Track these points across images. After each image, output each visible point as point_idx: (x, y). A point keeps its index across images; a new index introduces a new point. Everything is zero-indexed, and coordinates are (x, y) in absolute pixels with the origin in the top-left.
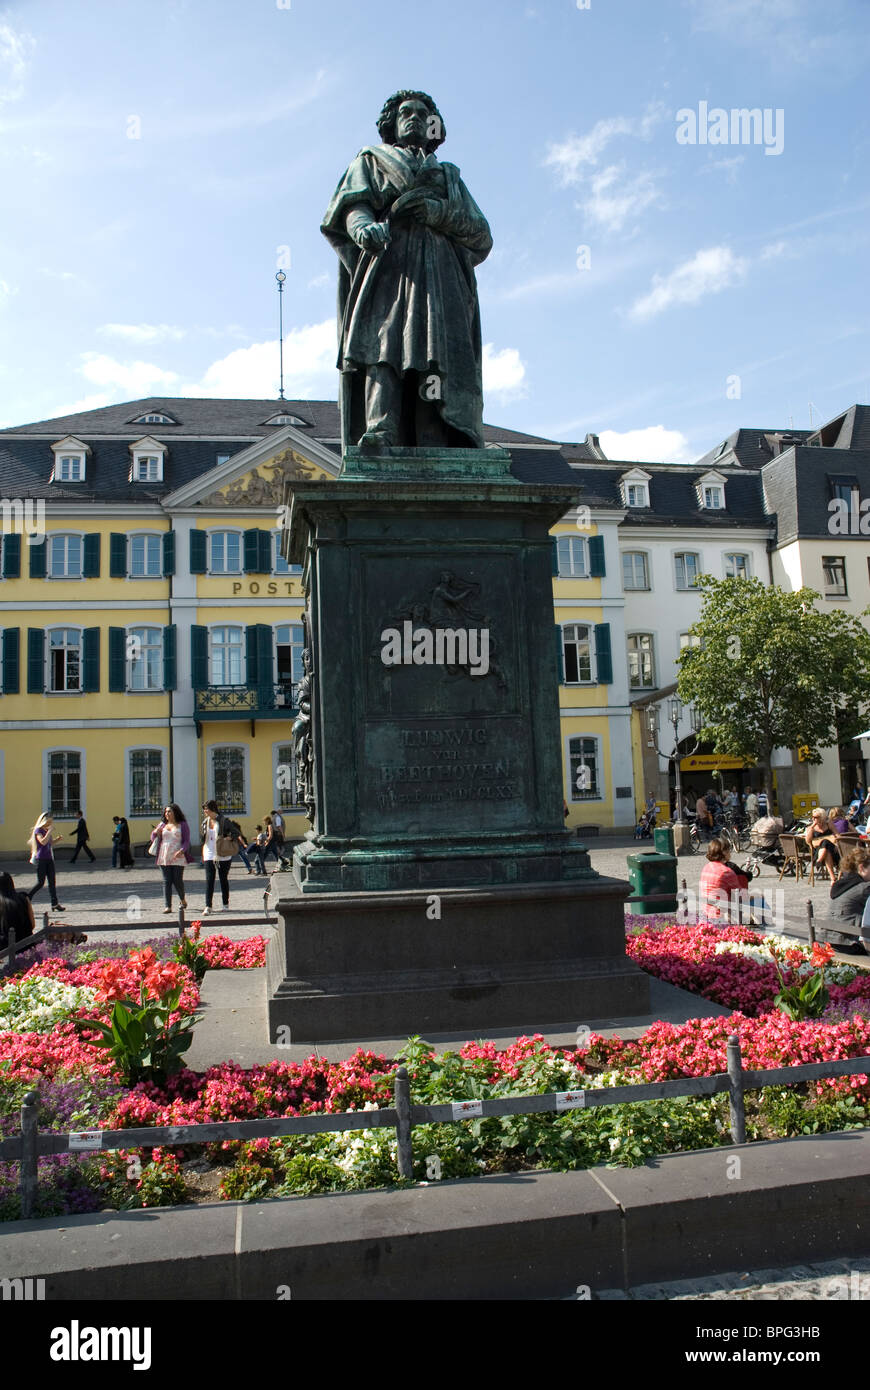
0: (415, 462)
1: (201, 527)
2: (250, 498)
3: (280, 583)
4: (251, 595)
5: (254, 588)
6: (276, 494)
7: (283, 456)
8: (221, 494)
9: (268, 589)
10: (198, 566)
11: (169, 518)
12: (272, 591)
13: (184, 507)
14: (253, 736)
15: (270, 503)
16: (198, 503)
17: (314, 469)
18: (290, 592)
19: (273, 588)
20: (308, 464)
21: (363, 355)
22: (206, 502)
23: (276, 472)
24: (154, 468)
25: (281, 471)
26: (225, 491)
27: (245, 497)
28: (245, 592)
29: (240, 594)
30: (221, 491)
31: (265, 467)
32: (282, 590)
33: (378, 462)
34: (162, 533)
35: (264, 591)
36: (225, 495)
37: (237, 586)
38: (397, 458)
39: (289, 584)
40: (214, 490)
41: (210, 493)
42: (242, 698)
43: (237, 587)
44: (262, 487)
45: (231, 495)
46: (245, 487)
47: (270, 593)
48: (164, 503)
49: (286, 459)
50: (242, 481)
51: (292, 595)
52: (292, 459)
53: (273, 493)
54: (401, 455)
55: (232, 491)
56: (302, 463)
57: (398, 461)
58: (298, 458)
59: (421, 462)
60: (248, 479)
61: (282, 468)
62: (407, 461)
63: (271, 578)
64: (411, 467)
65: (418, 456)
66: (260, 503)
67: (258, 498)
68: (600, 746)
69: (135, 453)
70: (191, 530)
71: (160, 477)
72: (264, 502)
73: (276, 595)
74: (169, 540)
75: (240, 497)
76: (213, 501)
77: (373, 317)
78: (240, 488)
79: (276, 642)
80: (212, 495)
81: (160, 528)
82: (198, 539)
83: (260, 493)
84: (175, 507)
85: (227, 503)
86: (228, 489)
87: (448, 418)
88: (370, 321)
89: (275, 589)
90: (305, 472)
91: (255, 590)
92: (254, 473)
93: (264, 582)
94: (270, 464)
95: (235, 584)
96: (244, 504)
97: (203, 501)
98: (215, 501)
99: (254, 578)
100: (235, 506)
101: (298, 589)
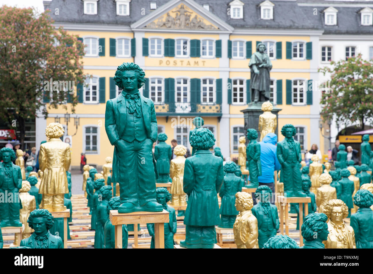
1: (147, 37)
2: (166, 25)
3: (178, 61)
4: (167, 65)
10: (145, 53)
11: (133, 32)
13: (139, 28)
14: (167, 122)
16: (146, 27)
17: (192, 13)
18: (182, 65)
19: (175, 62)
22: (149, 26)
23: (177, 14)
24: (126, 9)
26: (156, 22)
27: (164, 24)
28: (164, 64)
29: (162, 65)
30: (154, 22)
32: (179, 64)
34: (130, 39)
35: (172, 64)
36: (156, 24)
39: (182, 61)
40: (152, 21)
41: (151, 23)
42: (164, 108)
43: (161, 62)
44: (171, 20)
47: (174, 65)
48: (132, 26)
49: (181, 8)
50: (163, 18)
52: (183, 8)
53: (176, 23)
55: (159, 22)
61: (179, 12)
63: (175, 59)
66: (170, 27)
67: (169, 25)
68: (306, 130)
69: (117, 2)
70: (143, 38)
71: (128, 14)
74: (133, 41)
75: (162, 24)
78: (162, 20)
79: (176, 85)
81: (130, 37)
82: (145, 42)
83: (171, 23)
84: (137, 28)
85: (157, 27)
89: (176, 63)
91: (168, 63)
92: (168, 15)
93: (171, 60)
95: (160, 61)
96: (164, 27)
97: (147, 26)
98: (152, 26)
99: (168, 58)
100: (161, 28)
101: (185, 63)
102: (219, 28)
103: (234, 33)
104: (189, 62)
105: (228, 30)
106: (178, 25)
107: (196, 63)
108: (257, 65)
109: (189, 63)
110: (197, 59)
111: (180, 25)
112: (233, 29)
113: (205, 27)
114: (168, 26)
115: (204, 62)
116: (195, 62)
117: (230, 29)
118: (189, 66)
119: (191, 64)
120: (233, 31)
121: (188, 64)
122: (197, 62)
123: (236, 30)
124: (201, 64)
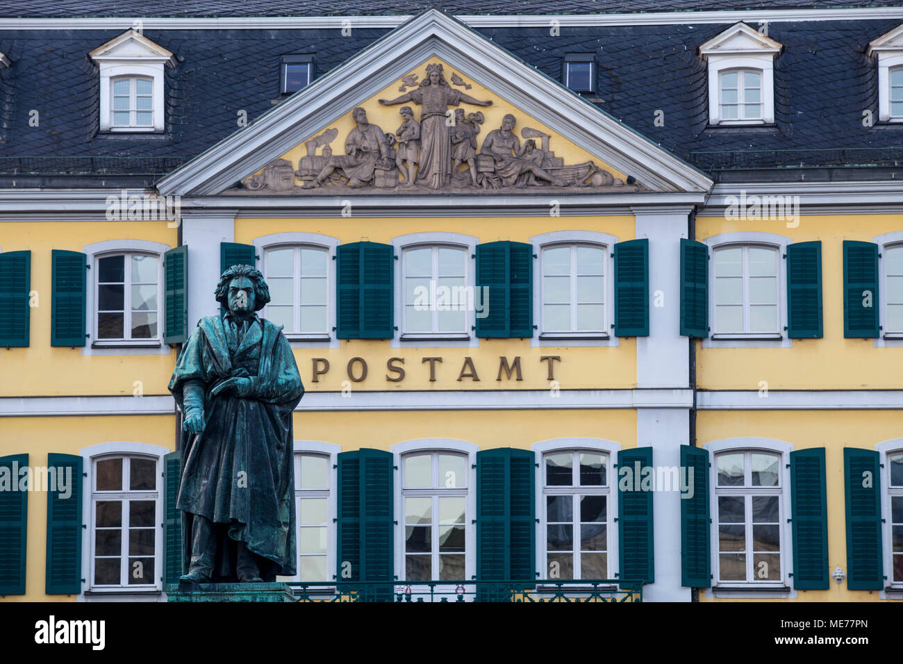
0: (216, 595)
1: (244, 239)
2: (347, 172)
3: (413, 359)
4: (350, 385)
5: (358, 370)
6: (404, 161)
7: (421, 74)
8: (287, 165)
9: (385, 371)
12: (396, 376)
15: (391, 182)
16: (239, 185)
17: (489, 103)
18: (433, 380)
19: (395, 368)
20: (477, 93)
21: (189, 506)
22: (255, 184)
23: (407, 113)
24: (146, 98)
25: (417, 110)
26: (296, 156)
27: (337, 169)
28: (336, 377)
29: (325, 383)
30: (285, 157)
31: (381, 102)
32: (417, 375)
33: (190, 596)
34: (162, 250)
35: (378, 376)
36: (296, 168)
37: (321, 367)
38: (204, 593)
39: (432, 362)
40: (271, 157)
41: (265, 161)
44: (375, 147)
45: (308, 165)
46: (338, 147)
47: (389, 380)
48: (167, 183)
49: (427, 82)
50: (332, 134)
51: (436, 386)
52: (441, 82)
53: (399, 162)
54: (207, 590)
55: (311, 157)
56: (462, 89)
57: (204, 595)
58: (454, 78)
59: (221, 595)
60: (345, 128)
61: (418, 103)
62: (211, 595)
63: (394, 348)
64: (213, 599)
65: (219, 591)
66: (369, 183)
67: (365, 172)
69: (102, 66)
70: (223, 245)
71: (158, 121)
72: (379, 182)
73: (404, 385)
74: (177, 264)
75: (327, 171)
76: (271, 182)
77: (199, 474)
78: (328, 150)
80: (267, 165)
81: (158, 238)
83: (372, 160)
84: (190, 195)
85: (301, 184)
86: (304, 153)
87: (253, 549)
88: (197, 477)
89: (402, 373)
90: (469, 110)
91: (358, 373)
92: (360, 118)
93: (376, 355)
94: (393, 94)
95: (316, 361)
96: (335, 186)
97: (248, 182)
98: (273, 181)
99: (357, 348)
100: (318, 190)
101: (449, 373)
102: (631, 181)
103: (713, 202)
104: (468, 361)
105: (682, 192)
106: (412, 170)
107: (510, 368)
108: (202, 381)
109: (469, 370)
110: (511, 349)
111: (422, 172)
112: (705, 183)
113: (559, 178)
114: (354, 182)
115: (551, 360)
116: (503, 362)
117: (691, 180)
118: (468, 384)
119: (480, 375)
120: (709, 195)
121: (463, 375)
122: (517, 362)
123: (724, 188)
124: (534, 372)
